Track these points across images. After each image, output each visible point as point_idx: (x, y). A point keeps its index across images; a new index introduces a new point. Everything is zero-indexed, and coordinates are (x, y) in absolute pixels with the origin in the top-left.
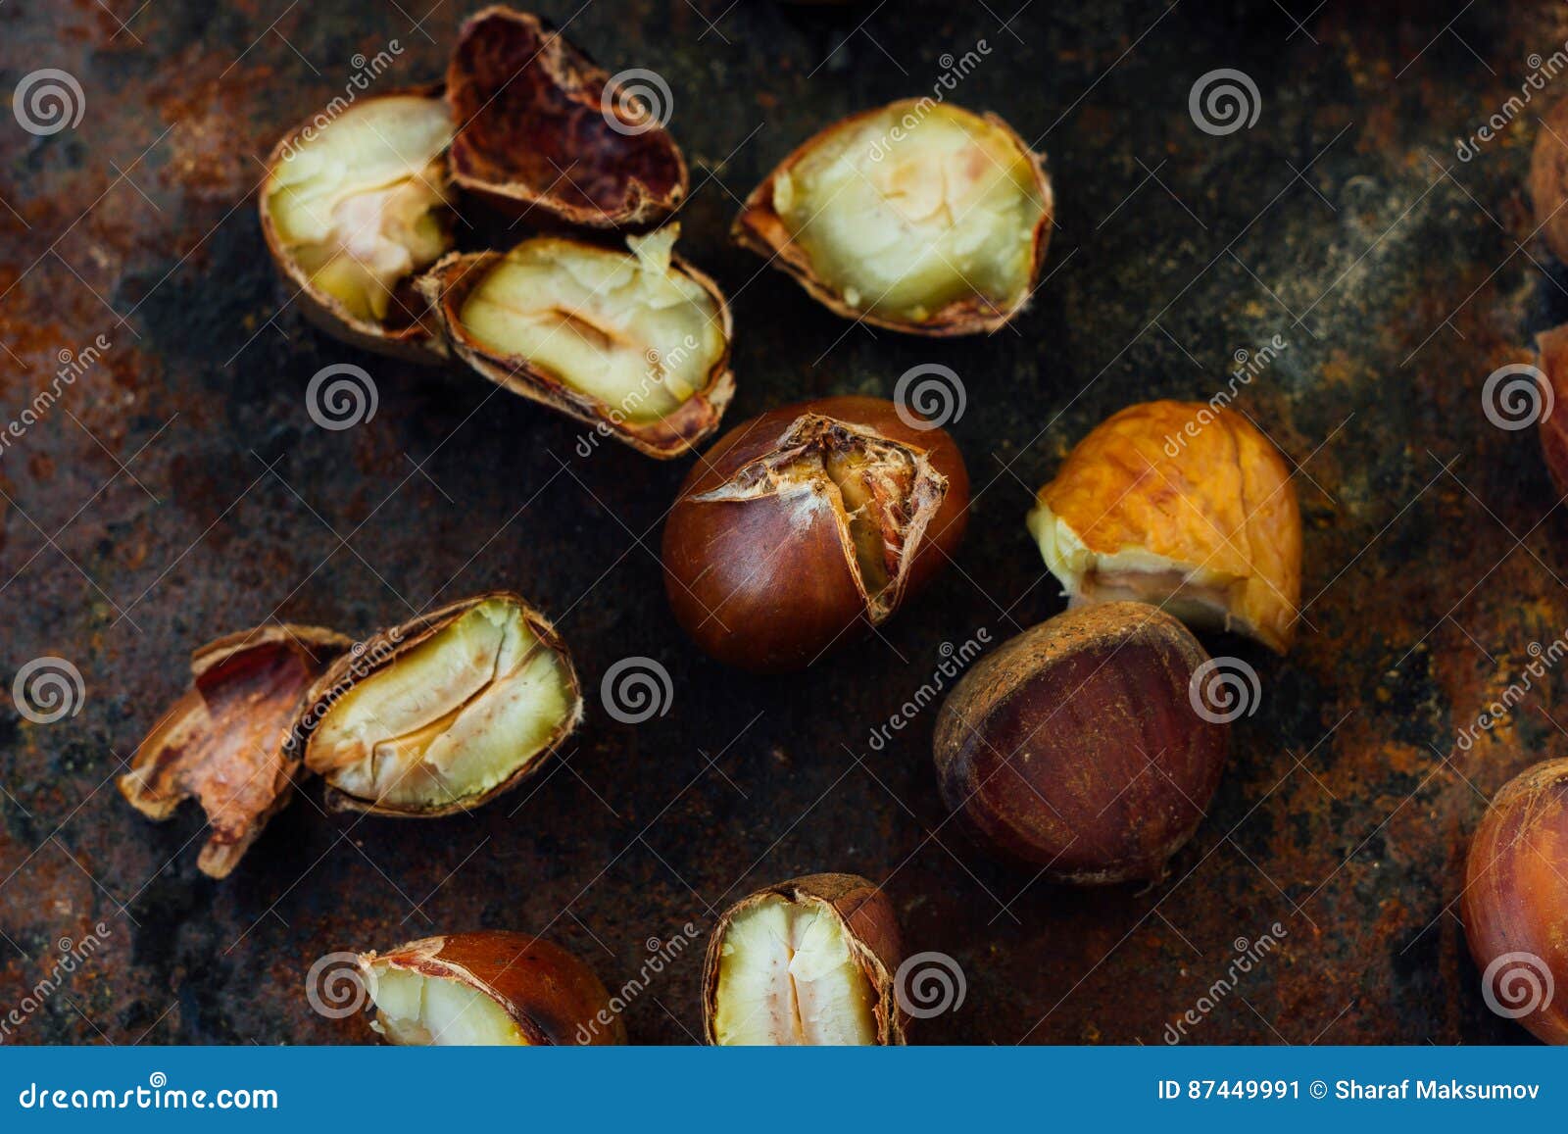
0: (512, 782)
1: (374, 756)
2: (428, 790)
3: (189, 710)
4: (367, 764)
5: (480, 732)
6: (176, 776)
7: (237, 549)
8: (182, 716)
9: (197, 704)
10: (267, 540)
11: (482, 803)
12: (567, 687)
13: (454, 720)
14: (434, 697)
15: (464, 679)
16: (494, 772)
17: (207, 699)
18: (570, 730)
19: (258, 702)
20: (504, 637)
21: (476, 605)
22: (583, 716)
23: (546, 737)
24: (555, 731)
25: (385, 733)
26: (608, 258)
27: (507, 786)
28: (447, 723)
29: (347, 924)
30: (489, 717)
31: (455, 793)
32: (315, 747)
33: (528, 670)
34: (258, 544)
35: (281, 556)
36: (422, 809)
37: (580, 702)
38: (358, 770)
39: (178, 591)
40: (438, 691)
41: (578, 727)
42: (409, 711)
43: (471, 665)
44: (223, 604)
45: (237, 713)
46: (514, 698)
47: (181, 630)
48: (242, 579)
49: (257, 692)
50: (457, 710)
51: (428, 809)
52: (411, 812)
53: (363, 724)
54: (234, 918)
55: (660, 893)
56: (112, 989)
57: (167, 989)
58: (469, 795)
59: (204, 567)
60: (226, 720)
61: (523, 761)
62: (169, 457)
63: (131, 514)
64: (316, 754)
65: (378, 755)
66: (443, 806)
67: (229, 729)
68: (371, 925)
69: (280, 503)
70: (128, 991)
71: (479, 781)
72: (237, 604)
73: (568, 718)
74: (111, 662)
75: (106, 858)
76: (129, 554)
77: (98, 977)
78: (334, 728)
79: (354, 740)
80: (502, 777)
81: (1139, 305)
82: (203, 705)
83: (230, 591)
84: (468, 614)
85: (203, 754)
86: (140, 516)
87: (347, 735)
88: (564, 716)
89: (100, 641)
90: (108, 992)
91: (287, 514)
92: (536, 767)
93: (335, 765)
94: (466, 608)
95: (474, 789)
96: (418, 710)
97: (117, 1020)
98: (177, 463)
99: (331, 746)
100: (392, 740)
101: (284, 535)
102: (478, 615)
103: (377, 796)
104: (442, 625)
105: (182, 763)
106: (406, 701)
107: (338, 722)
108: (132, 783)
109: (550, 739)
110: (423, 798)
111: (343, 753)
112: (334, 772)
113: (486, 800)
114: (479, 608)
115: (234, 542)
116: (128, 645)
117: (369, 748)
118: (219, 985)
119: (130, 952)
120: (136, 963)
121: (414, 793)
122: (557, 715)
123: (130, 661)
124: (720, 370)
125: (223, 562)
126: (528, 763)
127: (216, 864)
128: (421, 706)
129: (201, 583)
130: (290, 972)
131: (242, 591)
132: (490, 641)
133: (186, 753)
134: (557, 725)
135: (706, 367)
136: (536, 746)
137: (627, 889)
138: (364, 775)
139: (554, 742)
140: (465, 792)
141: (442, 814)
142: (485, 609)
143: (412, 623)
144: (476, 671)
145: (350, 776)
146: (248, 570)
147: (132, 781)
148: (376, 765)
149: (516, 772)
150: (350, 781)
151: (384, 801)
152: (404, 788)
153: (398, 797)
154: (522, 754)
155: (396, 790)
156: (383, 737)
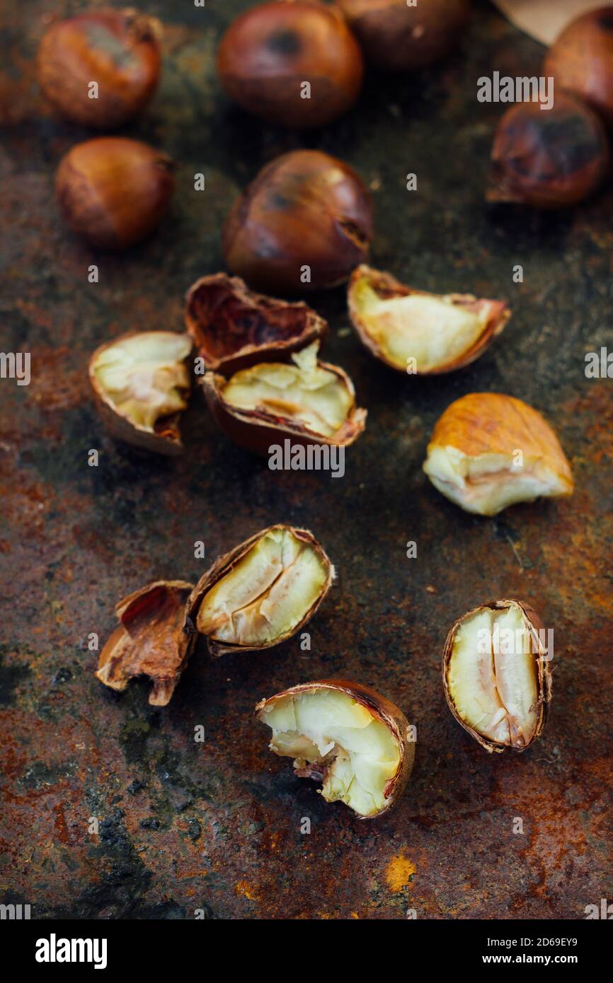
0: (306, 619)
1: (233, 620)
2: (263, 633)
3: (119, 637)
4: (231, 624)
5: (284, 596)
6: (122, 669)
7: (119, 562)
8: (117, 641)
9: (123, 633)
10: (133, 554)
11: (293, 634)
12: (323, 563)
13: (269, 594)
14: (256, 584)
15: (268, 573)
16: (295, 617)
17: (128, 629)
18: (330, 584)
19: (155, 625)
20: (283, 549)
21: (265, 533)
22: (336, 575)
23: (318, 590)
24: (322, 587)
25: (236, 607)
26: (283, 367)
27: (304, 622)
28: (266, 595)
29: (234, 718)
30: (287, 587)
31: (277, 633)
32: (201, 621)
33: (302, 559)
34: (129, 556)
35: (144, 559)
36: (262, 645)
37: (332, 568)
38: (227, 627)
39: (95, 587)
40: (258, 581)
41: (333, 581)
42: (245, 593)
43: (270, 564)
44: (120, 588)
45: (145, 633)
46: (298, 574)
47: (102, 604)
48: (126, 574)
49: (153, 619)
50: (269, 589)
51: (265, 644)
52: (257, 646)
53: (224, 603)
54: (174, 730)
55: (392, 665)
56: (119, 778)
57: (149, 771)
58: (285, 632)
59: (104, 573)
60: (141, 637)
61: (309, 607)
62: (70, 527)
63: (59, 557)
64: (203, 625)
65: (235, 618)
66: (273, 641)
67: (145, 640)
68: (247, 716)
69: (135, 536)
70: (129, 777)
71: (288, 624)
72: (128, 586)
73: (327, 579)
74: (69, 627)
75: (96, 718)
76: (63, 576)
77: (110, 774)
78: (209, 609)
79: (221, 612)
80: (300, 618)
81: (533, 358)
82: (126, 632)
83: (122, 581)
84: (262, 541)
85: (133, 656)
86: (64, 558)
87: (217, 611)
88: (325, 578)
89: (61, 619)
90: (118, 780)
91: (140, 540)
92: (316, 609)
93: (215, 627)
94: (261, 536)
95: (287, 628)
96: (249, 592)
97: (127, 792)
98: (75, 529)
99: (210, 618)
100: (240, 609)
101: (142, 550)
102: (268, 539)
103: (239, 641)
104: (252, 546)
105: (124, 663)
106: (242, 589)
107: (210, 605)
108: (102, 674)
109: (321, 592)
110: (262, 638)
111: (216, 620)
112: (213, 632)
113: (295, 632)
114: (267, 535)
115: (117, 558)
116: (76, 617)
117: (230, 615)
118: (177, 763)
119: (124, 759)
120: (129, 763)
121: (258, 637)
122: (321, 578)
123: (80, 625)
124: (353, 410)
125: (114, 569)
126: (312, 608)
127: (160, 699)
128: (251, 589)
129: (106, 581)
130: (212, 748)
131: (128, 579)
132: (276, 552)
133: (124, 658)
134: (322, 584)
135: (346, 411)
136: (315, 596)
137: (374, 668)
138: (230, 630)
139: (323, 593)
140: (282, 631)
141: (273, 644)
142: (270, 535)
143: (235, 550)
144: (274, 567)
145: (223, 632)
146: (128, 569)
147: (102, 673)
148: (235, 624)
149: (306, 614)
150: (224, 635)
151: (244, 642)
152: (252, 633)
153: (250, 639)
154: (308, 603)
155: (248, 635)
156: (235, 609)
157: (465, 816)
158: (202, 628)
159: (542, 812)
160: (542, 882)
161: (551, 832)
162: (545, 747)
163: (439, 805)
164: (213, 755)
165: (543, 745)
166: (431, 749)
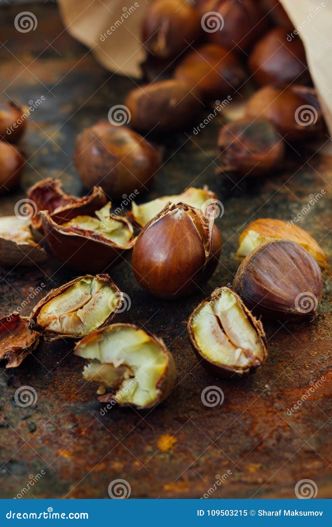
1: (59, 319)
2: (79, 329)
4: (58, 321)
5: (92, 309)
14: (75, 303)
15: (82, 299)
16: (99, 321)
20: (92, 287)
21: (80, 279)
27: (105, 325)
30: (94, 305)
31: (88, 330)
32: (40, 319)
33: (103, 291)
36: (78, 336)
38: (56, 323)
40: (76, 301)
42: (68, 307)
43: (83, 295)
46: (100, 297)
52: (75, 336)
53: (54, 311)
64: (40, 321)
65: (61, 319)
66: (85, 334)
71: (95, 325)
78: (45, 313)
79: (52, 315)
80: (102, 323)
84: (78, 282)
87: (50, 314)
92: (112, 318)
93: (48, 323)
94: (77, 280)
95: (94, 328)
96: (70, 306)
99: (45, 318)
100: (64, 314)
102: (82, 282)
103: (64, 331)
106: (66, 305)
110: (78, 332)
111: (49, 319)
112: (47, 325)
114: (82, 280)
117: (58, 317)
121: (75, 330)
127: (13, 365)
132: (88, 290)
138: (57, 325)
140: (91, 329)
142: (84, 280)
144: (86, 296)
145: (53, 325)
148: (61, 322)
149: (106, 321)
150: (54, 327)
151: (66, 332)
152: (72, 327)
153: (70, 330)
154: (107, 314)
155: (69, 328)
156: (61, 314)
157: (209, 416)
158: (41, 323)
159: (259, 413)
160: (261, 444)
161: (266, 422)
162: (260, 385)
163: (192, 412)
164: (46, 395)
165: (259, 384)
166: (186, 388)
